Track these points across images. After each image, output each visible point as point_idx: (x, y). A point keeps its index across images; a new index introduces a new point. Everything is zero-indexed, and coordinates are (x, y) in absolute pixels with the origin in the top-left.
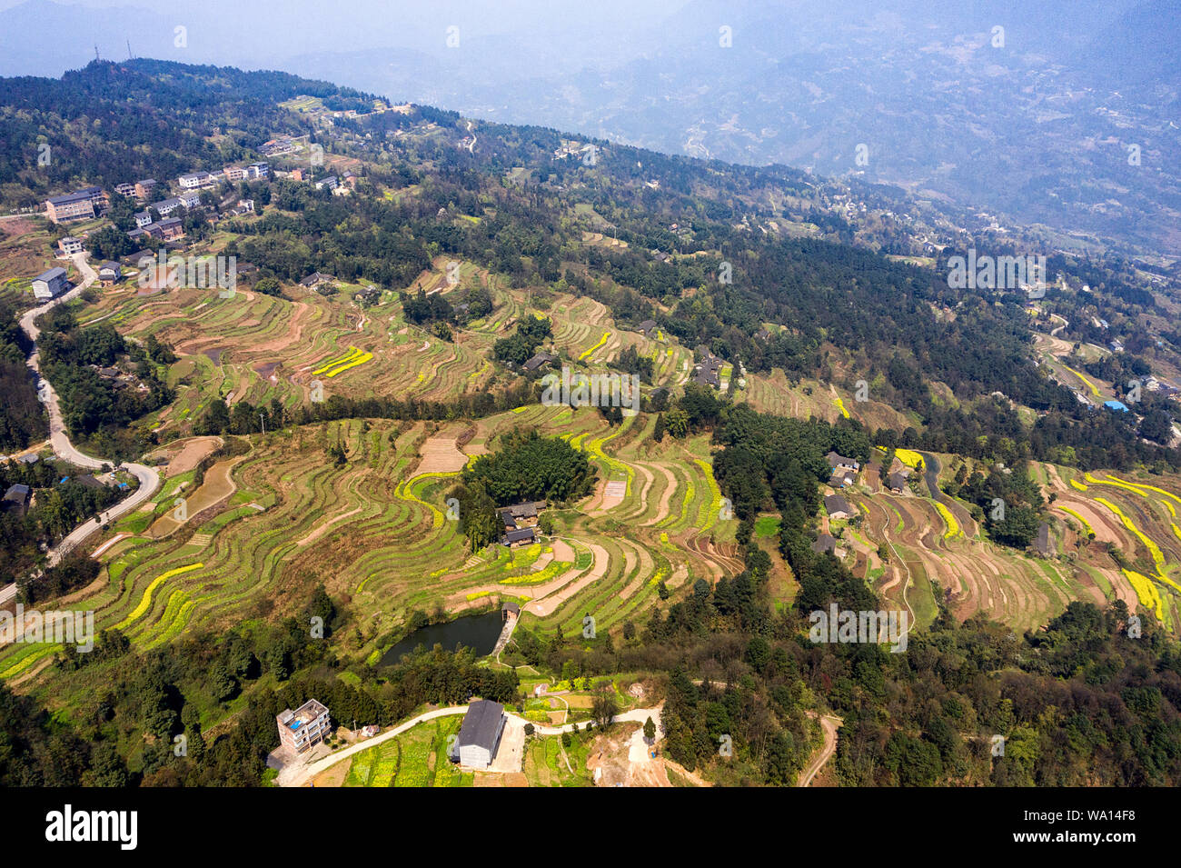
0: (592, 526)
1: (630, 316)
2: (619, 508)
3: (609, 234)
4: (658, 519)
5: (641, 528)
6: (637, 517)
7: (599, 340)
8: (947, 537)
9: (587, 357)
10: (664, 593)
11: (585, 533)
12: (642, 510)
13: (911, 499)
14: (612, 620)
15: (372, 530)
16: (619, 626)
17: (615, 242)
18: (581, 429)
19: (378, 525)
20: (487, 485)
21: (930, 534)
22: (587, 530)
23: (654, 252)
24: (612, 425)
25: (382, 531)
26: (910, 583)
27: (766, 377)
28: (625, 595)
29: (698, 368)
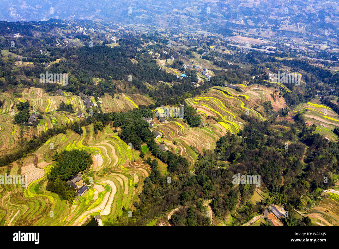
0: (99, 174)
1: (52, 90)
2: (104, 164)
3: (24, 60)
4: (117, 162)
5: (114, 167)
6: (111, 164)
7: (48, 103)
8: (183, 131)
9: (47, 110)
10: (136, 186)
11: (99, 178)
12: (111, 161)
13: (169, 123)
14: (128, 203)
15: (29, 217)
16: (131, 204)
17: (28, 63)
18: (72, 141)
19: (30, 213)
20: (60, 177)
21: (179, 132)
22: (99, 176)
23: (44, 63)
24: (81, 135)
25: (34, 214)
26: (185, 149)
27: (104, 97)
28: (126, 193)
29: (85, 101)
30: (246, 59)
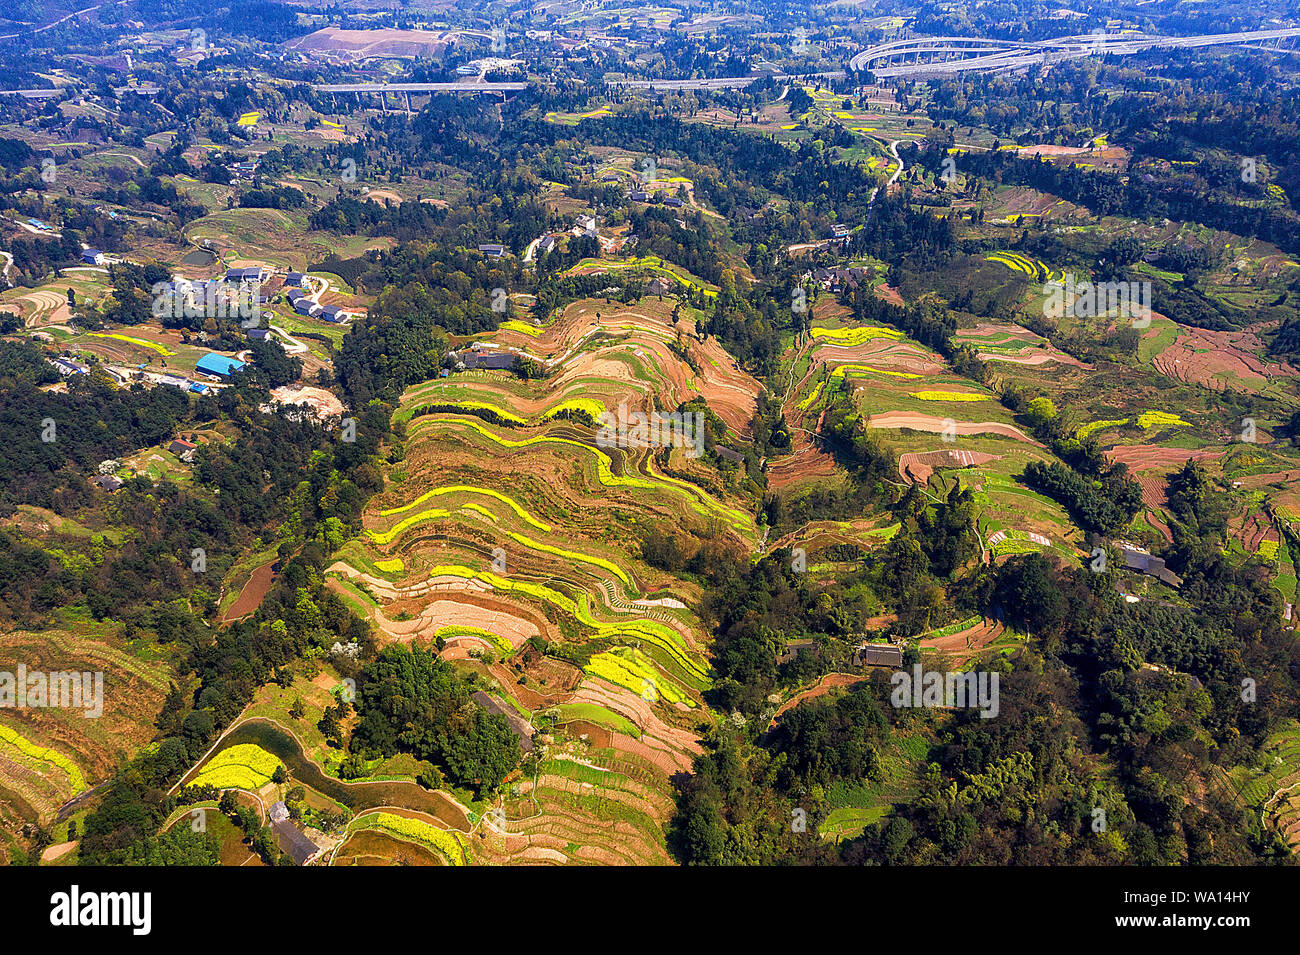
30: (426, 147)
